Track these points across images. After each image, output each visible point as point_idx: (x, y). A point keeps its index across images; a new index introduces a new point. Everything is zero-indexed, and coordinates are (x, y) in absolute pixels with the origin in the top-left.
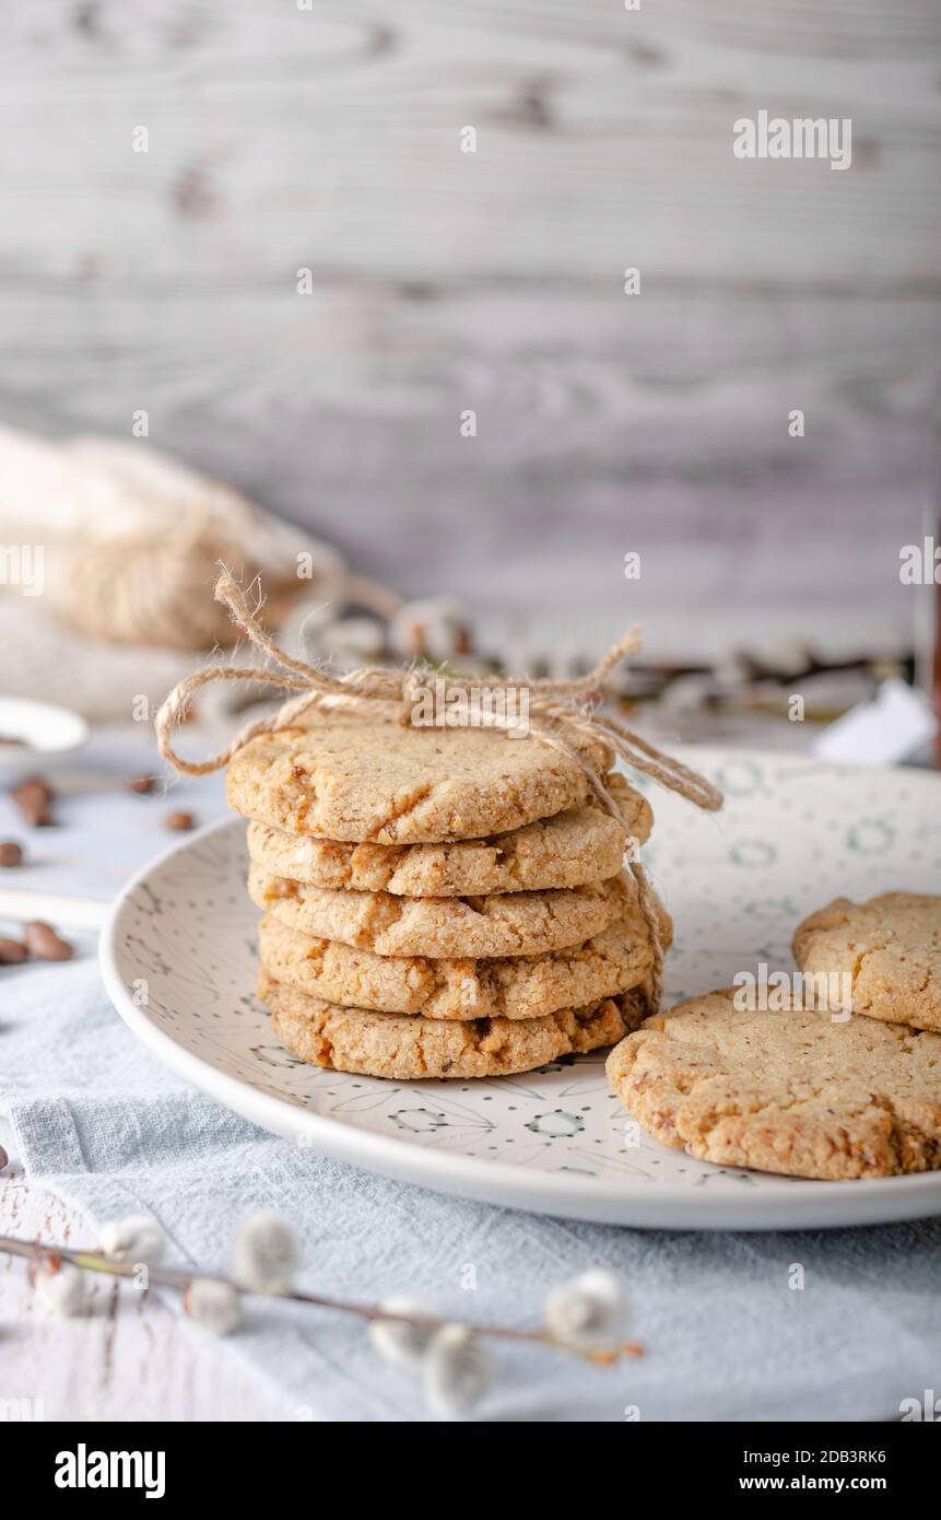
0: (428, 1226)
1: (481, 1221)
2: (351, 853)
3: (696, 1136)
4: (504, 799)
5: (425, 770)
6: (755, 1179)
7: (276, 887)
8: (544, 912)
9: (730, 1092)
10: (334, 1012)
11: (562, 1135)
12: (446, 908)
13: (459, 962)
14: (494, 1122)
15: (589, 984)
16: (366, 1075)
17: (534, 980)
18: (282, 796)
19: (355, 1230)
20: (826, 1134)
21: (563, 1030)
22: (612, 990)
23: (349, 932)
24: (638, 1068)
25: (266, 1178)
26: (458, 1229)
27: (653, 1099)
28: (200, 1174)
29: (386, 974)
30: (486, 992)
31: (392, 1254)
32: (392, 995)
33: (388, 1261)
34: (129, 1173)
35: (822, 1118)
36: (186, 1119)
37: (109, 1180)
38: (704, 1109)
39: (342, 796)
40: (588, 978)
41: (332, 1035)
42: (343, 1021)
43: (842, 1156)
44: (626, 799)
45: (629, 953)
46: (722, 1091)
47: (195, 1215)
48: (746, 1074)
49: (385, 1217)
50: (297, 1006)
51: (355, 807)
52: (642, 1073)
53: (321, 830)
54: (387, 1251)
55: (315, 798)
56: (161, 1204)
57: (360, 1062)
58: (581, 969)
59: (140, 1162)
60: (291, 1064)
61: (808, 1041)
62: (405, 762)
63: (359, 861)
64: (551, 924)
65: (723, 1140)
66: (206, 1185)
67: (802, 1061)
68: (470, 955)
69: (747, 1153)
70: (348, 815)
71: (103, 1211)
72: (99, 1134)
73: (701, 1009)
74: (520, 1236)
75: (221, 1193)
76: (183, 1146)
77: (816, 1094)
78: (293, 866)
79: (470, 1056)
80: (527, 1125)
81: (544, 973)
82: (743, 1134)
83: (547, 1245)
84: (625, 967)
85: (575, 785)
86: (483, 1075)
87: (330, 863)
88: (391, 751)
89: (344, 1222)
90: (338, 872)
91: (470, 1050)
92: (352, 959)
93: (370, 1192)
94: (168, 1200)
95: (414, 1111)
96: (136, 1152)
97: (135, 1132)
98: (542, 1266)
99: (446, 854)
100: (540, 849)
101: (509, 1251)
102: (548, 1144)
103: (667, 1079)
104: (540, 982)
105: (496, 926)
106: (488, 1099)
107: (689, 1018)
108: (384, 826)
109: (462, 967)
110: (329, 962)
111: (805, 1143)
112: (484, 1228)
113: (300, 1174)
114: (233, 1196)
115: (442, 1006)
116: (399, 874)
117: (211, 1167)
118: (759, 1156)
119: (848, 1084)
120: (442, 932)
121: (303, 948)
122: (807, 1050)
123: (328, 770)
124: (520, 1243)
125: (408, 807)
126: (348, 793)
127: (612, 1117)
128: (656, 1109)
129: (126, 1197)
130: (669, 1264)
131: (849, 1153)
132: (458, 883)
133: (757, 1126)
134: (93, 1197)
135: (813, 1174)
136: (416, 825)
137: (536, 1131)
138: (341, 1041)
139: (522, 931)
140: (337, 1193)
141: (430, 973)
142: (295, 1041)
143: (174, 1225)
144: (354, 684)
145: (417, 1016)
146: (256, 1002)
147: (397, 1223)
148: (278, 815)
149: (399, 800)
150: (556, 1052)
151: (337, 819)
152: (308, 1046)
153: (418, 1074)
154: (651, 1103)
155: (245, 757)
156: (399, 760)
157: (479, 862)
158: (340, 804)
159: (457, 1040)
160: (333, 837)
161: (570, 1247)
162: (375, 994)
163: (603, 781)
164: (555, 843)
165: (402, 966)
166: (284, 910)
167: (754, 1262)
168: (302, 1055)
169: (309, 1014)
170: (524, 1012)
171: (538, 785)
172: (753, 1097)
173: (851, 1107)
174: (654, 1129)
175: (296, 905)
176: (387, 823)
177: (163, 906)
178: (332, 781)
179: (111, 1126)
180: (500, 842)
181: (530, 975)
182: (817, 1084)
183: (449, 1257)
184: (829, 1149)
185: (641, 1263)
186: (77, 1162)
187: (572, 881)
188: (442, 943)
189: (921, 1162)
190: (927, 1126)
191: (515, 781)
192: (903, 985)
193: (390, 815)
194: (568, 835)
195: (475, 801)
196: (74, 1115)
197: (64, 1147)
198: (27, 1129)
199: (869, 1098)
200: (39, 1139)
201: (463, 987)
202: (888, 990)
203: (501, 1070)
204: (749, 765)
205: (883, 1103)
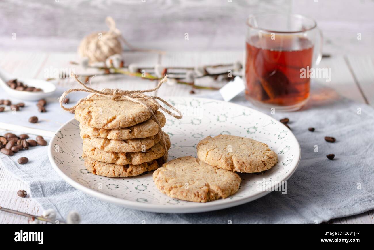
0: (112, 210)
1: (123, 209)
2: (99, 130)
3: (168, 192)
4: (131, 119)
5: (116, 112)
6: (180, 201)
7: (85, 135)
8: (140, 143)
9: (176, 183)
10: (97, 162)
11: (142, 190)
12: (119, 142)
13: (122, 153)
14: (128, 187)
15: (150, 158)
16: (103, 176)
17: (138, 157)
18: (85, 118)
19: (97, 210)
20: (194, 192)
21: (144, 167)
22: (155, 158)
23: (99, 146)
24: (158, 176)
25: (80, 199)
26: (118, 211)
27: (160, 183)
28: (67, 198)
29: (107, 155)
30: (128, 159)
31: (104, 216)
32: (108, 159)
33: (103, 218)
34: (52, 197)
35: (194, 189)
36: (65, 185)
37: (47, 199)
38: (170, 186)
39: (97, 118)
40: (150, 156)
41: (96, 167)
42: (99, 164)
43: (197, 197)
44: (160, 117)
45: (159, 150)
46: (174, 182)
47: (64, 207)
48: (180, 178)
49: (104, 207)
50: (89, 161)
51: (100, 121)
52: (159, 177)
53: (93, 125)
54: (103, 215)
55: (92, 118)
56: (57, 205)
57: (102, 173)
58: (148, 155)
59: (55, 195)
60: (88, 173)
61: (196, 170)
62: (112, 110)
63: (101, 132)
64: (141, 145)
65: (173, 193)
66: (68, 200)
67: (193, 175)
68: (124, 152)
69: (178, 196)
70: (98, 123)
71: (45, 206)
72: (46, 188)
73: (174, 162)
74: (131, 212)
75: (70, 202)
76: (64, 191)
77: (194, 183)
78: (88, 132)
79: (124, 173)
80: (135, 188)
81: (140, 155)
82: (177, 192)
83: (136, 214)
84: (158, 153)
85: (148, 115)
86: (127, 176)
87: (95, 132)
88: (110, 107)
90: (97, 134)
91: (124, 172)
92: (100, 152)
93: (102, 202)
94: (59, 204)
95: (112, 184)
96: (54, 192)
97: (54, 188)
98: (134, 219)
99: (119, 131)
100: (139, 130)
101: (128, 216)
102: (139, 192)
103: (164, 179)
104: (139, 157)
105: (130, 146)
106: (128, 182)
107: (171, 164)
108: (106, 125)
109: (123, 154)
110: (95, 153)
111: (189, 194)
112: (124, 210)
113: (88, 198)
114: (73, 203)
115: (119, 162)
116: (109, 134)
117: (69, 196)
118: (180, 197)
119: (201, 181)
120: (118, 147)
121: (90, 149)
122: (195, 172)
123: (95, 112)
124: (130, 214)
125: (111, 121)
126: (98, 118)
127: (153, 186)
128: (161, 186)
129: (50, 203)
130: (160, 219)
131: (198, 196)
132: (121, 137)
133: (180, 190)
134: (43, 203)
135: (191, 200)
136: (112, 125)
137: (137, 189)
138: (98, 169)
139: (135, 147)
140: (95, 202)
141: (116, 155)
142: (89, 168)
143: (60, 210)
144: (102, 92)
145: (114, 164)
146: (82, 158)
147: (106, 209)
148: (84, 122)
149: (109, 120)
150: (143, 172)
151: (96, 123)
152: (91, 170)
153: (113, 176)
154: (160, 184)
155: (79, 108)
156: (111, 109)
157: (126, 133)
158: (97, 120)
159: (122, 169)
160: (95, 127)
161: (141, 215)
162: (105, 159)
163: (155, 113)
164: (142, 128)
165: (110, 154)
166: (87, 140)
167: (178, 219)
168: (90, 172)
169: (92, 162)
170: (136, 163)
171: (139, 116)
172: (180, 184)
173: (200, 186)
174: (160, 190)
175: (89, 139)
176: (106, 124)
177: (64, 136)
178: (96, 115)
179: (49, 187)
180: (130, 128)
181: (137, 156)
182: (194, 181)
183: (116, 217)
184: (194, 195)
185: (155, 219)
186: (41, 195)
187: (146, 136)
188: (118, 149)
189: (214, 198)
190: (216, 191)
191: (134, 115)
192: (216, 159)
193: (107, 123)
194: (145, 126)
195: (125, 120)
196: (41, 185)
197: (39, 192)
198: (31, 188)
199: (205, 184)
200: (34, 190)
201: (123, 158)
202: (213, 160)
203: (131, 175)
204: (197, 100)
205: (207, 185)
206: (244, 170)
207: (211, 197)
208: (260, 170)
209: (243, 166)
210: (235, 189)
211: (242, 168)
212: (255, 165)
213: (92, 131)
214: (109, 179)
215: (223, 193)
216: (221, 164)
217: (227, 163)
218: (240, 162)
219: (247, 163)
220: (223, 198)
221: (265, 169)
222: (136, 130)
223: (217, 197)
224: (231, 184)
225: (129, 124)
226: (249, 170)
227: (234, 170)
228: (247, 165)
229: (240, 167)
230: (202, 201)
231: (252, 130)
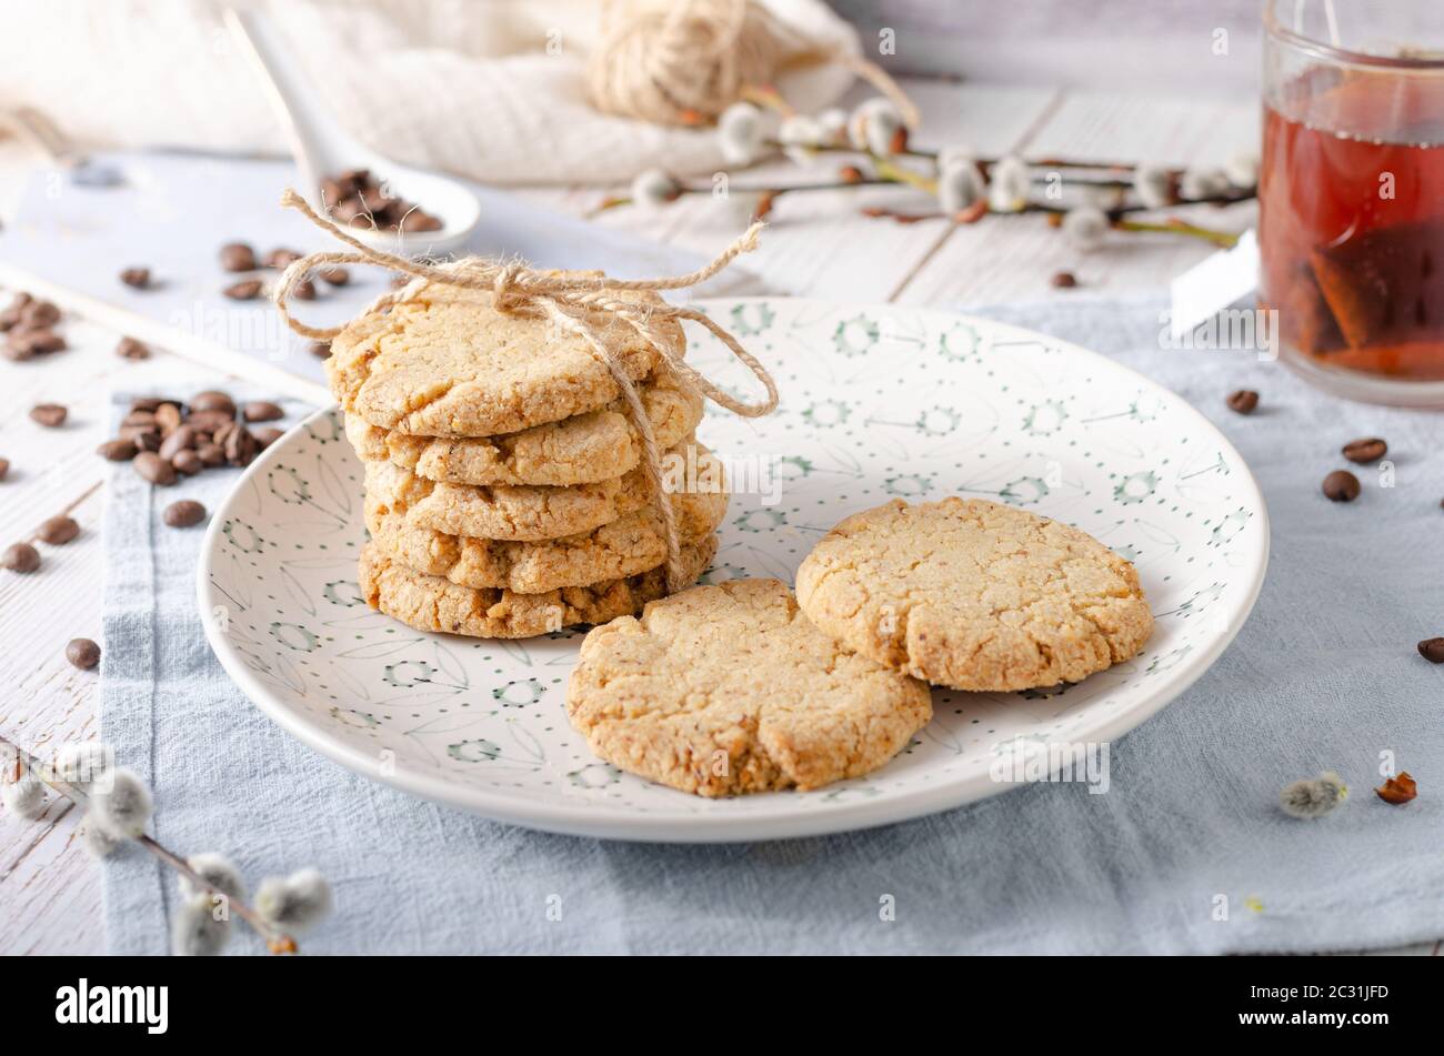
2: (388, 434)
4: (505, 406)
5: (466, 366)
8: (539, 505)
11: (514, 705)
12: (459, 492)
14: (471, 683)
15: (584, 570)
17: (532, 562)
20: (674, 750)
21: (567, 604)
23: (389, 500)
24: (589, 654)
29: (415, 540)
30: (492, 567)
32: (418, 559)
35: (684, 733)
37: (151, 691)
38: (600, 707)
39: (374, 388)
40: (584, 564)
41: (381, 585)
42: (395, 572)
43: (682, 770)
44: (660, 403)
45: (634, 543)
46: (622, 693)
47: (185, 736)
48: (661, 677)
51: (381, 400)
53: (364, 415)
56: (168, 721)
57: (395, 610)
58: (578, 557)
59: (201, 674)
60: (353, 601)
61: (752, 648)
62: (460, 355)
63: (392, 443)
64: (544, 517)
65: (596, 740)
67: (727, 668)
68: (475, 536)
69: (611, 754)
70: (375, 405)
72: (173, 646)
77: (704, 706)
79: (474, 621)
80: (495, 690)
81: (540, 557)
82: (609, 737)
84: (627, 556)
85: (592, 393)
86: (489, 637)
87: (374, 441)
88: (464, 340)
89: (308, 758)
90: (380, 449)
91: (476, 615)
92: (397, 522)
94: (175, 719)
99: (451, 449)
100: (536, 451)
102: (495, 713)
104: (537, 565)
105: (493, 514)
106: (487, 658)
108: (402, 419)
109: (472, 544)
111: (653, 754)
115: (459, 573)
116: (422, 458)
118: (619, 759)
119: (741, 700)
120: (450, 514)
122: (743, 657)
125: (423, 403)
126: (380, 385)
128: (573, 699)
131: (688, 768)
132: (461, 475)
133: (627, 732)
134: (118, 708)
136: (423, 422)
137: (498, 697)
138: (385, 590)
139: (515, 521)
141: (452, 544)
145: (442, 577)
149: (414, 397)
151: (367, 407)
152: (366, 588)
153: (433, 629)
156: (459, 352)
157: (478, 458)
158: (370, 395)
159: (466, 605)
160: (371, 421)
162: (407, 555)
164: (552, 446)
165: (428, 535)
168: (362, 596)
169: (376, 560)
170: (523, 588)
171: (547, 392)
172: (643, 702)
173: (717, 725)
176: (405, 416)
179: (184, 641)
180: (499, 442)
181: (531, 557)
182: (710, 697)
184: (672, 763)
186: (147, 669)
187: (566, 481)
188: (450, 522)
189: (762, 784)
190: (773, 753)
191: (524, 390)
192: (838, 610)
193: (404, 410)
194: (569, 440)
195: (477, 406)
196: (155, 628)
197: (139, 655)
198: (111, 637)
199: (739, 718)
200: (119, 646)
201: (470, 562)
202: (828, 611)
203: (504, 635)
204: (972, 330)
205: (751, 726)
206: (943, 673)
207: (744, 780)
208: (1021, 685)
209: (937, 656)
210: (867, 755)
211: (935, 665)
212: (994, 657)
213: (364, 435)
214: (419, 637)
215: (801, 768)
216: (853, 636)
217: (875, 635)
218: (930, 637)
219: (958, 647)
220: (799, 788)
221: (1049, 679)
222: (523, 453)
223: (776, 782)
224: (858, 734)
225: (491, 424)
226: (963, 678)
227: (904, 669)
228: (955, 654)
229: (925, 659)
230: (701, 790)
231: (1136, 488)
